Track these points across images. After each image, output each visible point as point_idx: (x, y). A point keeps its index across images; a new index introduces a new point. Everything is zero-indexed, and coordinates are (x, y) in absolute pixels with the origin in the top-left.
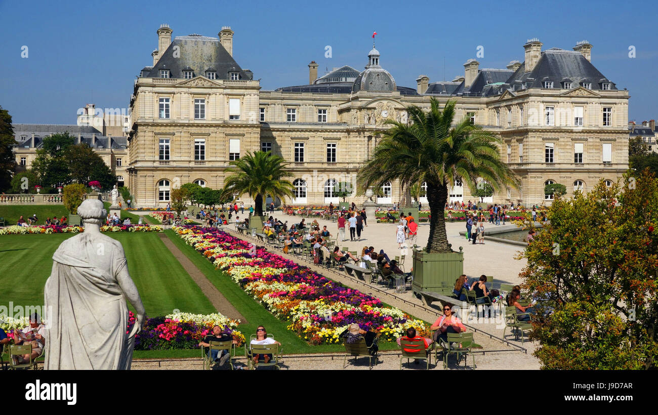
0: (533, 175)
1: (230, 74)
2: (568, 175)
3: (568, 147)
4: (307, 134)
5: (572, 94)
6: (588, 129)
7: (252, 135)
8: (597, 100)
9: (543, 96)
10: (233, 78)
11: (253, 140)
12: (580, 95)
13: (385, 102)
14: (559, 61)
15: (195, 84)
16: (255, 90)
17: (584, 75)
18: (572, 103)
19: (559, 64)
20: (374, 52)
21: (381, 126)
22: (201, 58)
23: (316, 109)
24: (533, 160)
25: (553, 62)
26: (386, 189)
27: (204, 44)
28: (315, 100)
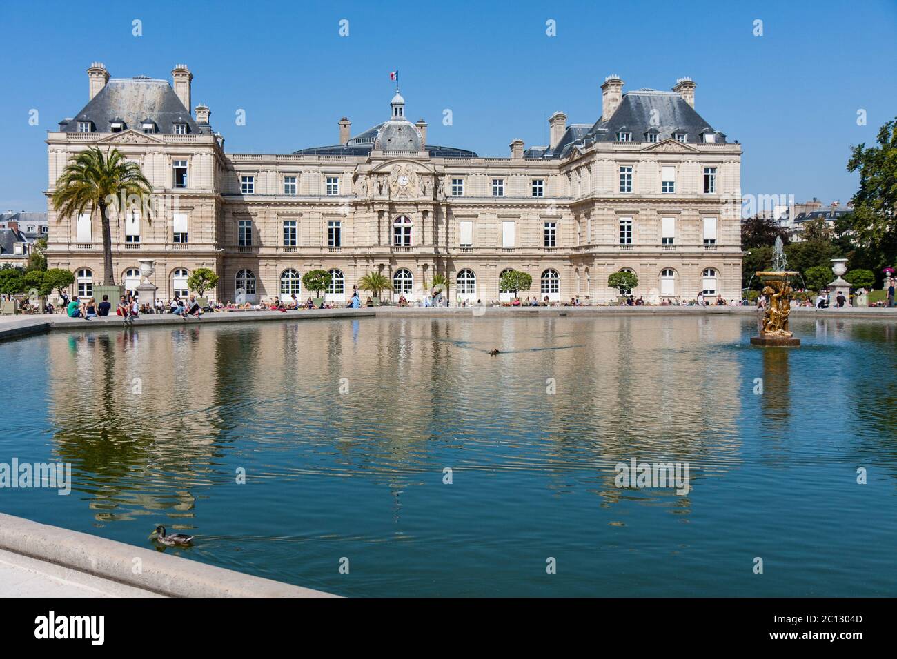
0: (602, 261)
1: (175, 126)
2: (652, 261)
3: (652, 222)
4: (299, 210)
5: (657, 149)
6: (681, 197)
7: (204, 208)
8: (694, 157)
9: (616, 152)
10: (178, 132)
11: (205, 215)
12: (669, 150)
13: (403, 165)
14: (646, 106)
15: (124, 140)
16: (208, 148)
17: (680, 123)
18: (658, 161)
19: (645, 109)
20: (398, 99)
21: (398, 196)
22: (141, 106)
23: (323, 178)
24: (600, 241)
25: (636, 107)
26: (406, 282)
27: (147, 88)
28: (321, 165)
